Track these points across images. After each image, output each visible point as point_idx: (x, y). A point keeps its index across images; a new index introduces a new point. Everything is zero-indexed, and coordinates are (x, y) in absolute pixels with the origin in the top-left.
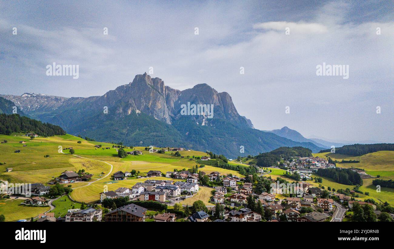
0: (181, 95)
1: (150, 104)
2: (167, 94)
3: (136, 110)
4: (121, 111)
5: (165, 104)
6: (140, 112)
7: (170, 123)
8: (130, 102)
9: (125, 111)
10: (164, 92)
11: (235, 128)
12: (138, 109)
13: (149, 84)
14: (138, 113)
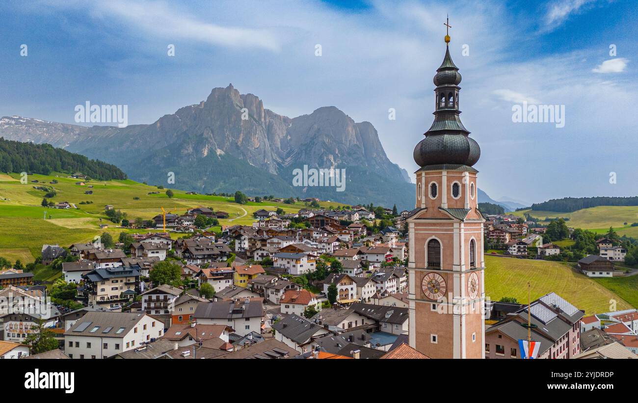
0: (291, 125)
1: (241, 139)
2: (267, 124)
3: (216, 149)
4: (191, 150)
5: (266, 140)
6: (223, 153)
7: (275, 173)
8: (205, 135)
9: (197, 150)
10: (263, 120)
11: (382, 181)
12: (219, 148)
13: (237, 105)
14: (220, 155)
